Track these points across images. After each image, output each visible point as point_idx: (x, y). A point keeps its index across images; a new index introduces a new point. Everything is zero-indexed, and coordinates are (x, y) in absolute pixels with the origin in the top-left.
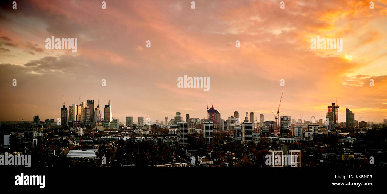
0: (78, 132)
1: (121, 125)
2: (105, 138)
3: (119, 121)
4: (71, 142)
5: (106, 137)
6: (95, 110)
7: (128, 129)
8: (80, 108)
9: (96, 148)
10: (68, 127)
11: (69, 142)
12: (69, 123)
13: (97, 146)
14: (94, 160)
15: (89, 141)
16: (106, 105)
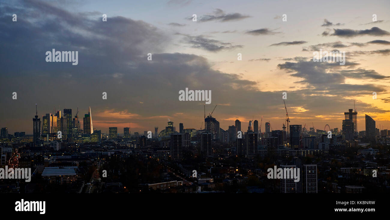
0: (53, 147)
2: (85, 153)
5: (87, 152)
6: (72, 120)
7: (112, 142)
8: (55, 119)
9: (76, 165)
10: (41, 140)
11: (44, 158)
12: (42, 136)
13: (76, 162)
14: (74, 179)
15: (67, 157)
16: (85, 115)
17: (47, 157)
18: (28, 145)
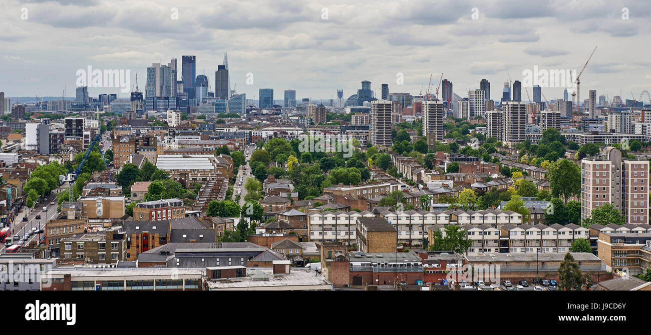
0: (167, 120)
1: (250, 106)
2: (224, 133)
3: (247, 98)
4: (158, 139)
7: (264, 115)
9: (210, 152)
14: (210, 175)
15: (194, 138)
16: (219, 66)
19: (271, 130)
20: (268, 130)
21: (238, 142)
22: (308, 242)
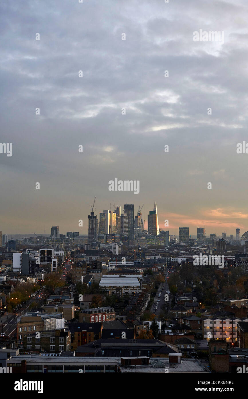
0: (112, 250)
1: (173, 240)
2: (151, 259)
3: (170, 234)
4: (104, 265)
5: (152, 257)
6: (134, 218)
7: (182, 246)
8: (114, 216)
9: (139, 274)
10: (97, 243)
11: (101, 264)
12: (99, 237)
13: (140, 270)
14: (137, 290)
15: (129, 263)
16: (150, 212)
17: (105, 263)
18: (82, 248)
19: (185, 258)
20: (183, 258)
21: (160, 266)
22: (202, 339)
